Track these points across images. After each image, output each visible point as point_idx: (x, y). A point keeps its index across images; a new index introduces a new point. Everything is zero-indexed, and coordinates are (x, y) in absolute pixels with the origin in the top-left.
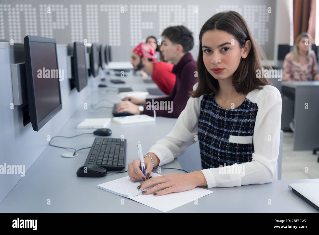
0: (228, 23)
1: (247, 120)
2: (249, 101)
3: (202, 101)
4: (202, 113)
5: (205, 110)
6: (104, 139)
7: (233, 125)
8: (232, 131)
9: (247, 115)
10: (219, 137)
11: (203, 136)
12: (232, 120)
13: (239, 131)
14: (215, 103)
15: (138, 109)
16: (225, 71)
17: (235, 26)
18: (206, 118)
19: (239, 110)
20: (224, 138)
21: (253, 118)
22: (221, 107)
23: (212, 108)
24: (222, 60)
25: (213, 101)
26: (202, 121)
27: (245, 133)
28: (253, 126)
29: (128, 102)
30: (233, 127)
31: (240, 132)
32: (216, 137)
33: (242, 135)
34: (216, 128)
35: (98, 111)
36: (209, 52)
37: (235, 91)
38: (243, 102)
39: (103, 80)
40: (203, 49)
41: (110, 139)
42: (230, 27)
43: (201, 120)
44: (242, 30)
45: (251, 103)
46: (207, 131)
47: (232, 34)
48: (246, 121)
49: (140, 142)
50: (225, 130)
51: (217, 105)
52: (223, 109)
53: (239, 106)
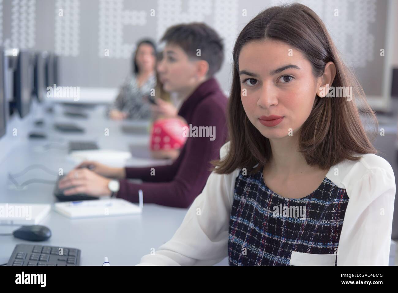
0: (291, 26)
1: (326, 222)
2: (332, 183)
3: (237, 179)
4: (236, 203)
5: (244, 197)
6: (34, 247)
7: (299, 231)
8: (297, 242)
9: (327, 212)
10: (270, 253)
11: (237, 251)
12: (297, 220)
13: (310, 242)
14: (263, 184)
15: (107, 187)
16: (285, 121)
17: (303, 33)
18: (244, 213)
19: (312, 202)
20: (281, 255)
21: (337, 218)
22: (275, 194)
23: (258, 194)
24: (279, 100)
25: (258, 180)
26: (237, 219)
27: (322, 247)
28: (337, 235)
29: (87, 173)
30: (300, 235)
31: (311, 244)
32: (265, 254)
33: (315, 251)
34: (264, 236)
35: (25, 188)
36: (253, 84)
37: (305, 162)
38: (319, 186)
39: (39, 123)
40: (242, 77)
41: (47, 247)
42: (295, 35)
43: (234, 217)
44: (318, 41)
45: (336, 188)
46: (245, 240)
47: (298, 49)
48: (323, 224)
49: (109, 259)
50: (283, 241)
51: (267, 188)
52: (280, 197)
53: (313, 193)
